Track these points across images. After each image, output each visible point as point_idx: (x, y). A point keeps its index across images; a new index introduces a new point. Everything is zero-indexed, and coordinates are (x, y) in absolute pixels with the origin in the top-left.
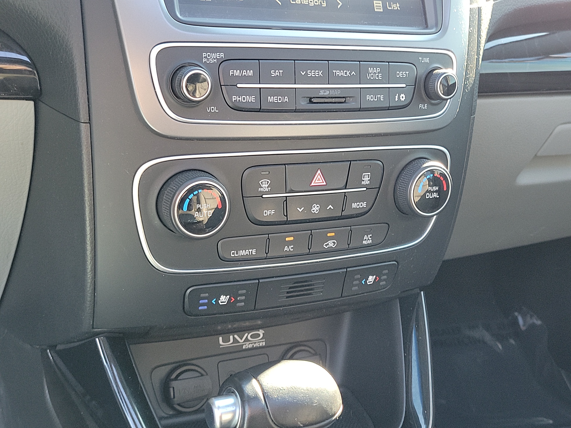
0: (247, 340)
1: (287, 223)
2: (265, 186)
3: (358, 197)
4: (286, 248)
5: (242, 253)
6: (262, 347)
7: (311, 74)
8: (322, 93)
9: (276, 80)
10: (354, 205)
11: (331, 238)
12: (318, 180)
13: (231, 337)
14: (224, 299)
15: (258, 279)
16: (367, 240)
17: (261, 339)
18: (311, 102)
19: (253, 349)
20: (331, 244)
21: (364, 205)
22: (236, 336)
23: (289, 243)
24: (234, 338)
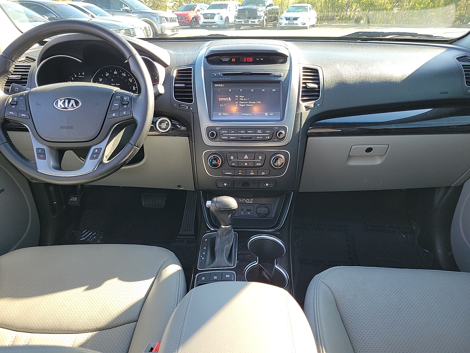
0: (247, 201)
1: (239, 167)
2: (232, 158)
3: (258, 162)
4: (239, 173)
5: (228, 173)
6: (252, 203)
7: (242, 132)
8: (244, 136)
9: (233, 133)
10: (257, 164)
11: (252, 172)
12: (246, 157)
13: (243, 199)
14: (225, 184)
15: (234, 180)
16: (263, 174)
17: (252, 201)
18: (242, 139)
19: (249, 203)
20: (252, 173)
21: (260, 164)
22: (244, 199)
23: (240, 172)
24: (244, 200)
